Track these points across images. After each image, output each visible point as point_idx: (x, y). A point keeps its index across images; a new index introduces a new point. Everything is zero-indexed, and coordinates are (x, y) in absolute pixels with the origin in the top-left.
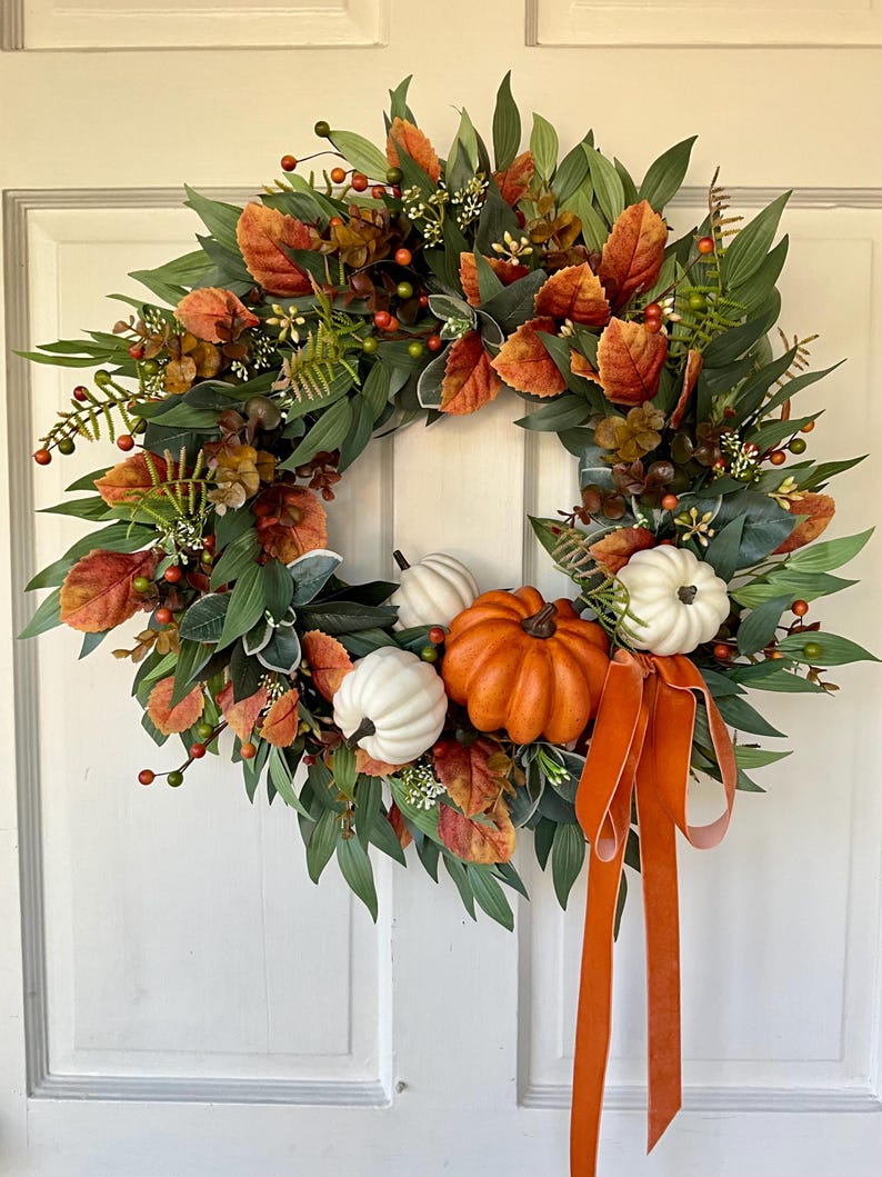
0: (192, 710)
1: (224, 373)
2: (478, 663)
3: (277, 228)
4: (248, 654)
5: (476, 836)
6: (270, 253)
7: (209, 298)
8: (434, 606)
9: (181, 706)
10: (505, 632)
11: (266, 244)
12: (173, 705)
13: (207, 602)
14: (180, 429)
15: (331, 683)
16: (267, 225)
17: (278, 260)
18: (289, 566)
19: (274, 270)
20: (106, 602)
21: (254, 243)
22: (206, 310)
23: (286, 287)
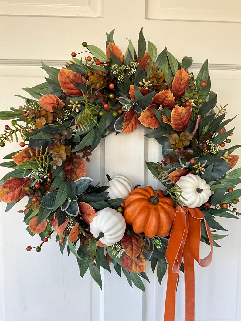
0: (43, 226)
1: (54, 122)
2: (136, 213)
3: (71, 76)
4: (62, 211)
5: (134, 264)
6: (69, 83)
7: (49, 98)
8: (120, 192)
9: (40, 225)
10: (144, 203)
11: (67, 81)
12: (37, 225)
13: (49, 194)
14: (40, 140)
15: (89, 219)
16: (68, 75)
17: (71, 86)
18: (75, 182)
19: (70, 89)
20: (14, 194)
21: (64, 80)
22: (48, 101)
23: (73, 94)
